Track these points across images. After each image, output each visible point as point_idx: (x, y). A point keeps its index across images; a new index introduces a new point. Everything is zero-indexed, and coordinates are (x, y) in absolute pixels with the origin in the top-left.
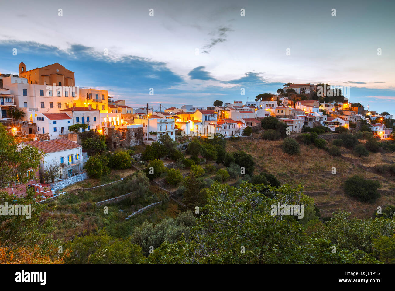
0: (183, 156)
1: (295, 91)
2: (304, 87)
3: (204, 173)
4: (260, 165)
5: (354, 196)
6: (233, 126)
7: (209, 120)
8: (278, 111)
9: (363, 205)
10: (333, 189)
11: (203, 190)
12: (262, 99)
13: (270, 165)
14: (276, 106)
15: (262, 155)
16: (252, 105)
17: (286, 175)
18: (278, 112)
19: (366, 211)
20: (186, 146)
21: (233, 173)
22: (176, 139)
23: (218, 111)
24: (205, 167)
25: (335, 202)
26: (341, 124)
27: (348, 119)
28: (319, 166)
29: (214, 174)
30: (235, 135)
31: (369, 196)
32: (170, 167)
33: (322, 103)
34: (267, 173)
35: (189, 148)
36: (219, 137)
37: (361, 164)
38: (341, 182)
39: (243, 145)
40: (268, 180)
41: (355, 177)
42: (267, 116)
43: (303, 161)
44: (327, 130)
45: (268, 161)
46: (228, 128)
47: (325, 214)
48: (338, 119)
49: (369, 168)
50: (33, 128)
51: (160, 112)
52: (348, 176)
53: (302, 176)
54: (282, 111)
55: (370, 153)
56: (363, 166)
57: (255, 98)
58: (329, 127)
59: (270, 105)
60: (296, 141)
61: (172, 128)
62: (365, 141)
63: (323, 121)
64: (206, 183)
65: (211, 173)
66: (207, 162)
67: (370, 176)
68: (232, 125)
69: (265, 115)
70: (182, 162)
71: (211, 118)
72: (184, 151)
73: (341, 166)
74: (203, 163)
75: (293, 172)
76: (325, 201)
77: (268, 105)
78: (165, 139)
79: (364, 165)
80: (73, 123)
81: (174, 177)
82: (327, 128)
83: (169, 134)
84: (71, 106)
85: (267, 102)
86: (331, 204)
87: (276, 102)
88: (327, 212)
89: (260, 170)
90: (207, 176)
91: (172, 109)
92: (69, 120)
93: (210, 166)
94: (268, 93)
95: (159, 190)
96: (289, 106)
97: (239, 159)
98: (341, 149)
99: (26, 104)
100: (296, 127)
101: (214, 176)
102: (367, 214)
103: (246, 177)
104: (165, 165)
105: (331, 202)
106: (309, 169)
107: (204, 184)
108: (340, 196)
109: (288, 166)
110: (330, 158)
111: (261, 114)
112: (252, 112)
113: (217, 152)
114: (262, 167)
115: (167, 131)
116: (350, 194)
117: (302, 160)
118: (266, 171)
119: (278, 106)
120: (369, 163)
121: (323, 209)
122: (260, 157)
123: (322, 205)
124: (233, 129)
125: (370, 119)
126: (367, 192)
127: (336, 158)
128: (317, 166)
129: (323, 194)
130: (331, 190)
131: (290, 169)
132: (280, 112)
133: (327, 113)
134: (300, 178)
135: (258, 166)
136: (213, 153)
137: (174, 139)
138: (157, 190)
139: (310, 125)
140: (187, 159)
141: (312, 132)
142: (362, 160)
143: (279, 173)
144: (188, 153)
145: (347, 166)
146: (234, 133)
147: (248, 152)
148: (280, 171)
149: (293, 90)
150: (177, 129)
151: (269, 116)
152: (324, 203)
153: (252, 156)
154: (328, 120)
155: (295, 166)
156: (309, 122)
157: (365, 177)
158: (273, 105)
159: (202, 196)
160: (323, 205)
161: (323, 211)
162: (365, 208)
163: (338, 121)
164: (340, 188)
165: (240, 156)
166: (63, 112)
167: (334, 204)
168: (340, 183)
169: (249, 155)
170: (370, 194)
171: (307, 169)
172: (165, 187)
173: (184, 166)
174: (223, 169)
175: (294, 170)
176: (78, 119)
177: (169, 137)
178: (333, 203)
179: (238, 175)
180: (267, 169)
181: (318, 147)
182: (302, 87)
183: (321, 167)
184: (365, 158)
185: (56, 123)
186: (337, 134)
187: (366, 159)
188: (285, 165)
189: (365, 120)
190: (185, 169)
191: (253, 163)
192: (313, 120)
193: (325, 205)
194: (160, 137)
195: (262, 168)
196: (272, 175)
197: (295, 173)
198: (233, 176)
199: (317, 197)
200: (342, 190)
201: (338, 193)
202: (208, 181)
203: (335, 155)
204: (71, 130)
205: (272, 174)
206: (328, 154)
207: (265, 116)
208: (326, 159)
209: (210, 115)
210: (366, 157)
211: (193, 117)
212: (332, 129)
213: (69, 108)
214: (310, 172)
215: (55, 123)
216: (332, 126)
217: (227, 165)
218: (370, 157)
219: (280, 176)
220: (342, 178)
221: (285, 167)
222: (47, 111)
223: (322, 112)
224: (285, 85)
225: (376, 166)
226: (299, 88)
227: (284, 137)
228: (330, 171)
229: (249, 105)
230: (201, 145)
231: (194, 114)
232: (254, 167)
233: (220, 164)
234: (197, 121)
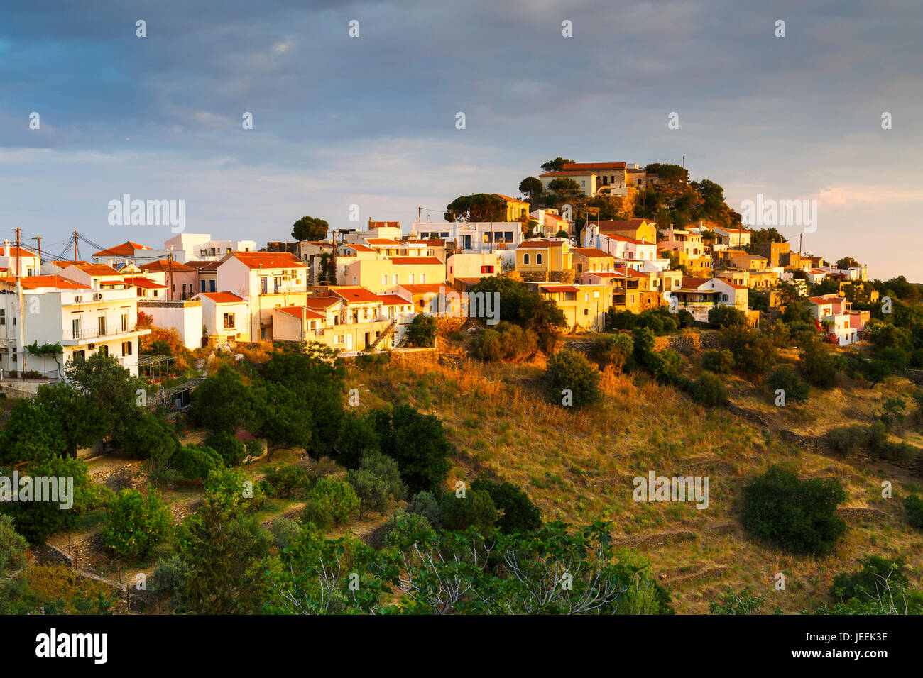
0: (172, 436)
1: (578, 186)
2: (608, 174)
3: (262, 496)
4: (470, 453)
5: (772, 535)
6: (370, 312)
7: (276, 292)
9: (800, 564)
10: (711, 519)
11: (258, 564)
12: (468, 213)
13: (504, 449)
14: (519, 238)
15: (475, 416)
16: (435, 235)
17: (561, 483)
18: (526, 260)
19: (809, 581)
20: (186, 397)
21: (374, 491)
22: (144, 370)
23: (312, 257)
24: (263, 475)
25: (717, 562)
26: (725, 298)
27: (745, 283)
28: (665, 444)
29: (302, 499)
30: (379, 347)
31: (814, 531)
32: (120, 483)
33: (664, 228)
34: (494, 482)
35: (197, 403)
36: (316, 354)
37: (786, 427)
38: (734, 494)
39: (407, 384)
40: (498, 508)
41: (773, 471)
42: (487, 275)
43: (614, 431)
44: (684, 320)
45: (497, 437)
46: (350, 321)
47: (689, 607)
48: (716, 281)
49: (810, 439)
51: (75, 263)
52: (751, 468)
53: (612, 483)
54: (539, 257)
55: (812, 391)
56: (792, 434)
57: (446, 211)
58: (689, 310)
59: (498, 235)
60: (587, 362)
61: (125, 328)
62: (794, 354)
63: (669, 289)
64: (270, 537)
65: (287, 497)
66: (270, 453)
67: (814, 466)
68: (366, 310)
69: (483, 272)
70: (170, 460)
71: (285, 286)
72: (177, 418)
73: (731, 440)
74: (254, 458)
75: (583, 470)
76: (686, 563)
77: (489, 234)
78: (98, 372)
79: (797, 432)
81: (139, 524)
82: (683, 314)
83: (115, 351)
85: (486, 226)
86: (705, 569)
87: (520, 224)
88: (695, 599)
89: (471, 473)
90: (274, 510)
91: (127, 250)
93: (282, 471)
94: (491, 194)
95: (70, 581)
96: (562, 239)
97: (393, 439)
98: (728, 384)
100: (586, 312)
101: (301, 505)
102: (812, 594)
103: (420, 500)
104: (97, 475)
105: (704, 565)
106: (634, 456)
107: (263, 541)
108: (732, 542)
109: (566, 450)
110: (697, 414)
111: (469, 266)
112: (435, 261)
113: (310, 414)
114: (476, 459)
115: (102, 339)
116: (761, 532)
117: (611, 427)
118: (491, 473)
119: (527, 236)
120: (811, 423)
121: (682, 592)
122: (468, 425)
123: (677, 578)
124: (366, 324)
125: (808, 283)
126: (809, 521)
127: (715, 413)
128: (659, 446)
129: (681, 538)
130: (704, 521)
131: (573, 460)
132: (533, 260)
133: (681, 263)
134: (607, 491)
135: (463, 456)
136: (294, 418)
137: (134, 372)
138: (61, 583)
139: (633, 304)
140: (191, 446)
141: (639, 328)
142: (789, 418)
143: (537, 476)
144: (195, 422)
145: (748, 438)
146: (372, 339)
147: (427, 408)
148: (539, 470)
149: (573, 183)
150: (148, 332)
151: (494, 275)
152: (682, 571)
153: (439, 423)
154: (684, 286)
155: (586, 449)
156: (629, 294)
157: (800, 472)
158: (509, 236)
159: (253, 590)
160: (682, 577)
161: (684, 596)
162: (805, 573)
163: (716, 289)
164: (730, 513)
165: (396, 426)
167: (716, 570)
168: (731, 497)
169: (431, 419)
170: (818, 524)
171: (625, 458)
172: (96, 569)
173: (180, 476)
174: (336, 476)
175: (583, 464)
177: (113, 360)
178: (711, 565)
179: (392, 496)
180: (494, 465)
181: (658, 379)
182: (603, 174)
183: (672, 448)
184: (798, 407)
186: (714, 331)
187: (802, 413)
188: (556, 448)
189: (793, 283)
190: (181, 487)
191: (443, 449)
192: (641, 287)
193: (687, 577)
194: (73, 365)
195: (475, 463)
196: (511, 487)
197: (590, 474)
198: (374, 502)
199: (662, 550)
200: (738, 519)
201: (724, 531)
202: (275, 529)
203: (712, 405)
205: (513, 482)
206: (690, 403)
207: (482, 276)
208: (685, 420)
209: (278, 271)
210: (799, 405)
211: (213, 283)
212: (698, 317)
214: (639, 464)
216: (697, 305)
217: (351, 461)
218: (813, 402)
219: (539, 487)
220: (735, 481)
221: (557, 455)
223: (668, 261)
224: (546, 166)
225: (830, 433)
226: (594, 178)
227: (549, 348)
228: (698, 459)
229: (424, 235)
230: (245, 389)
231: (219, 269)
232: (450, 460)
233: (324, 459)
234: (230, 297)
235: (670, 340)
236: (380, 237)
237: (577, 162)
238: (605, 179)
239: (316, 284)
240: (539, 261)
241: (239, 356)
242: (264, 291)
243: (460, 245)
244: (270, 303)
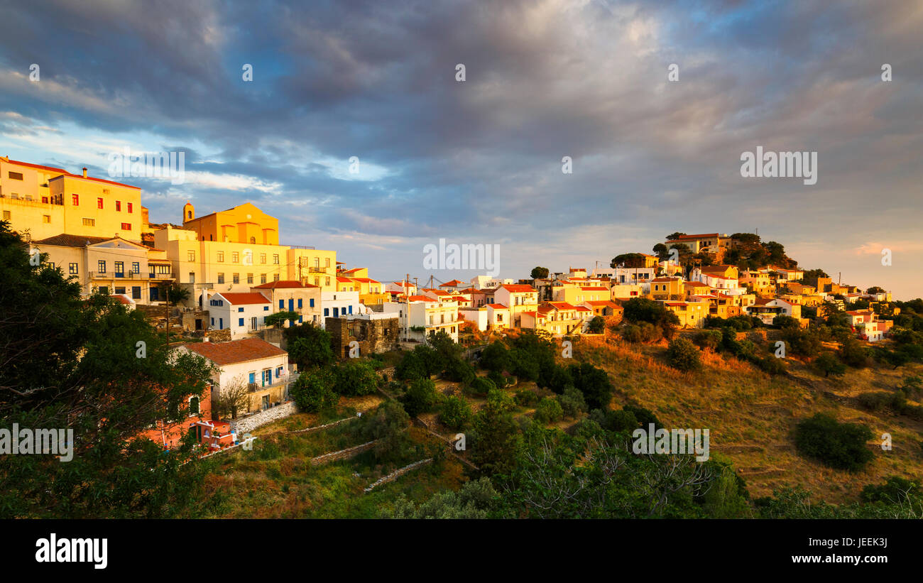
0: (473, 372)
1: (688, 248)
2: (707, 241)
3: (514, 404)
4: (623, 391)
5: (818, 455)
6: (570, 315)
7: (523, 304)
8: (657, 287)
9: (838, 475)
10: (774, 441)
11: (511, 438)
12: (623, 264)
13: (642, 390)
14: (652, 276)
15: (626, 371)
16: (605, 275)
17: (676, 411)
18: (657, 289)
19: (844, 486)
20: (479, 354)
21: (570, 406)
22: (461, 340)
23: (540, 287)
24: (515, 394)
25: (778, 467)
26: (785, 311)
27: (799, 302)
28: (743, 394)
29: (534, 407)
30: (574, 333)
31: (849, 456)
32: (449, 392)
33: (744, 270)
34: (637, 407)
35: (484, 357)
36: (542, 335)
37: (828, 390)
38: (790, 427)
39: (589, 352)
40: (639, 422)
41: (818, 416)
42: (634, 297)
43: (709, 385)
44: (757, 323)
45: (638, 383)
46: (559, 319)
47: (759, 491)
48: (778, 300)
49: (846, 399)
50: (204, 319)
51: (432, 290)
52: (802, 413)
53: (708, 414)
54: (664, 287)
55: (848, 369)
56: (833, 395)
57: (611, 262)
58: (760, 317)
59: (641, 275)
60: (692, 344)
61: (452, 320)
62: (835, 345)
63: (747, 305)
64: (518, 425)
65: (526, 406)
66: (518, 383)
67: (849, 416)
68: (567, 314)
69: (631, 295)
70: (471, 383)
71: (527, 301)
72: (475, 363)
73: (788, 395)
74: (511, 385)
75: (690, 405)
76: (756, 465)
77: (635, 275)
78: (441, 340)
79: (836, 393)
80: (274, 309)
81: (457, 413)
82: (756, 319)
83: (448, 331)
84: (270, 280)
85: (633, 270)
86: (770, 470)
87: (653, 269)
88: (763, 487)
89: (623, 401)
90: (520, 412)
91: (454, 284)
92: (266, 305)
93: (524, 393)
94: (636, 253)
95: (427, 436)
96: (678, 277)
97: (581, 380)
98: (786, 361)
99: (192, 276)
100: (693, 317)
101: (533, 411)
102: (847, 494)
103: (594, 413)
104: (439, 388)
105: (768, 467)
106: (722, 400)
107: (514, 426)
108: (788, 456)
109: (679, 393)
110: (765, 378)
111: (624, 292)
112: (605, 289)
113: (538, 365)
114: (626, 394)
115: (442, 325)
116: (809, 452)
117: (707, 383)
118: (635, 402)
119: (657, 276)
120: (846, 389)
121: (754, 481)
122: (622, 375)
123: (750, 473)
124: (567, 321)
125: (845, 302)
126: (845, 448)
127: (777, 378)
128: (739, 395)
129: (753, 450)
130: (769, 442)
131: (684, 399)
132: (661, 288)
133: (754, 290)
134: (705, 418)
135: (619, 392)
136: (530, 367)
137: (456, 341)
138: (423, 436)
139: (722, 313)
140: (481, 377)
141: (726, 327)
142: (830, 384)
143: (661, 406)
144: (483, 366)
145: (800, 395)
146: (571, 329)
147: (599, 365)
148: (663, 403)
149: (685, 246)
150: (463, 322)
151: (638, 296)
152: (754, 469)
153: (606, 374)
154: (756, 303)
155: (692, 394)
156: (720, 307)
157: (838, 418)
158: (647, 276)
159: (509, 450)
160: (754, 473)
161: (755, 484)
162: (841, 481)
163: (778, 305)
164: (787, 439)
165: (583, 374)
166: (257, 291)
167: (777, 471)
168: (788, 429)
169: (601, 371)
170: (852, 452)
171: (717, 400)
172: (438, 431)
173: (476, 391)
174: (551, 397)
175: (690, 402)
176: (282, 302)
177: (447, 335)
178: (773, 468)
179: (580, 410)
180: (636, 398)
181: (738, 357)
182: (703, 241)
183: (747, 397)
184: (837, 378)
185: (243, 311)
186: (777, 330)
187: (840, 382)
188: (673, 392)
189: (834, 302)
190: (477, 396)
191: (608, 387)
192: (728, 304)
193: (757, 473)
194: (430, 336)
195: (626, 397)
196: (646, 411)
197: (694, 408)
198: (570, 412)
199: (740, 456)
200: (792, 443)
201: (783, 449)
202: (520, 421)
203: (775, 373)
204: (268, 324)
205: (647, 408)
206: (760, 371)
207: (631, 297)
208: (756, 380)
209: (524, 294)
210: (838, 377)
211: (492, 299)
212: (765, 322)
213: (267, 282)
214: (725, 405)
215: (241, 310)
216: (765, 314)
217: (559, 390)
218: (848, 376)
219: (663, 412)
220: (791, 419)
221: (674, 396)
222: (229, 290)
223: (746, 289)
224: (669, 237)
225: (861, 396)
226: (698, 243)
227: (670, 337)
228: (764, 404)
229: (599, 275)
230: (506, 351)
231: (495, 293)
232: (612, 394)
233: (545, 388)
234: (500, 306)
235: (747, 334)
236: (575, 277)
237: (688, 234)
238: (705, 243)
239: (542, 300)
240: (664, 289)
241: (505, 335)
242: (517, 303)
243: (619, 280)
244: (519, 309)
